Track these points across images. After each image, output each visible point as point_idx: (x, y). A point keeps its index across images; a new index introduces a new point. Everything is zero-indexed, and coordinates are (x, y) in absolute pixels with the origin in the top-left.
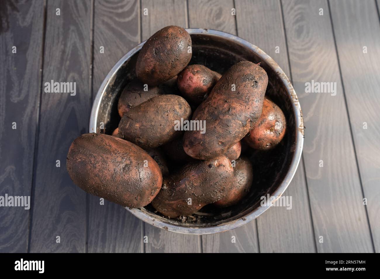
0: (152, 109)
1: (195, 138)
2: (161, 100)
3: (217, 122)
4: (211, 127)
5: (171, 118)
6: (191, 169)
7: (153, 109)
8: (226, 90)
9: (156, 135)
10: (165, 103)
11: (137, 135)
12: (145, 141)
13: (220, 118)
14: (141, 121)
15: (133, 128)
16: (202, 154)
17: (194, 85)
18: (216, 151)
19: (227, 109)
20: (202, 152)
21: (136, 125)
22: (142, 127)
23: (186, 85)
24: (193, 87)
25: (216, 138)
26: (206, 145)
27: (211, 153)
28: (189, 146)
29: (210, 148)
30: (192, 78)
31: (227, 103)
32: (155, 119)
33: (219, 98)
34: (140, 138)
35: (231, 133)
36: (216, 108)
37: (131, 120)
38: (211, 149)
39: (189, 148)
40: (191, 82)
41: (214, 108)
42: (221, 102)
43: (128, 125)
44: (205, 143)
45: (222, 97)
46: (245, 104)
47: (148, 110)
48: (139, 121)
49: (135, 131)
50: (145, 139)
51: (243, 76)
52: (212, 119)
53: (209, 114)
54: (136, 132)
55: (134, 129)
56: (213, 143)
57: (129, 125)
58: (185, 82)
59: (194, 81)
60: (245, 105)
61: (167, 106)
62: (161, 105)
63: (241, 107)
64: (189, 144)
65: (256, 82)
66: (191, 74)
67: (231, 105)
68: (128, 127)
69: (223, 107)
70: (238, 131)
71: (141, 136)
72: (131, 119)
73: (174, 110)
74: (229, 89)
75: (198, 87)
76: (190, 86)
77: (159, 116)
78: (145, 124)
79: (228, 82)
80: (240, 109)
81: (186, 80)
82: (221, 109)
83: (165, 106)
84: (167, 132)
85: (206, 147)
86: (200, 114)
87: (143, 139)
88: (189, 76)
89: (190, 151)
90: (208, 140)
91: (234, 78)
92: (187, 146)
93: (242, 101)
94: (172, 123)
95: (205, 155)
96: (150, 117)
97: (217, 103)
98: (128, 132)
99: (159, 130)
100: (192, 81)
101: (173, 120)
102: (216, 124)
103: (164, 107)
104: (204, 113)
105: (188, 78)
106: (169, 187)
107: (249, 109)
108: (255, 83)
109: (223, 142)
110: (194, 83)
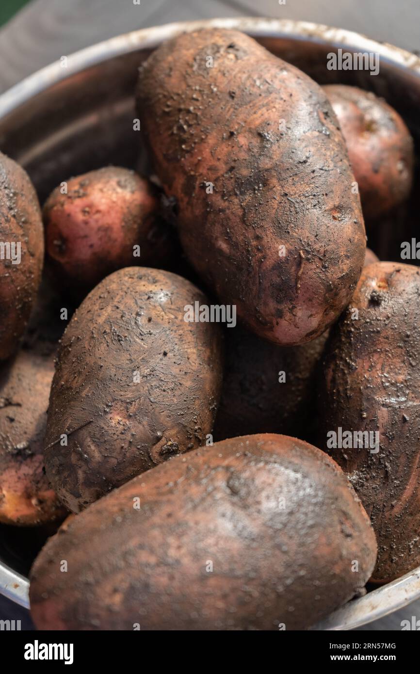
0: (102, 350)
1: (273, 268)
2: (89, 316)
3: (274, 181)
4: (276, 206)
5: (166, 317)
6: (348, 364)
7: (103, 348)
8: (198, 124)
9: (182, 389)
10: (109, 309)
11: (144, 442)
12: (178, 432)
13: (267, 170)
14: (114, 400)
15: (115, 437)
16: (333, 283)
17: (113, 214)
18: (350, 240)
19: (256, 142)
20: (329, 275)
21: (113, 423)
22: (132, 409)
23: (94, 239)
24: (117, 221)
25: (315, 210)
26: (317, 247)
27: (347, 257)
28: (285, 307)
29: (332, 247)
30: (90, 206)
31: (238, 133)
32: (134, 356)
33: (206, 153)
34: (159, 439)
35: (329, 171)
36: (232, 169)
37: (84, 432)
38: (336, 243)
39: (291, 310)
40: (97, 216)
41: (226, 173)
42: (224, 150)
43: (93, 447)
44: (309, 245)
45: (211, 141)
46: (273, 95)
47: (95, 363)
48: (107, 406)
49: (129, 437)
50: (172, 427)
51: (191, 66)
52: (255, 193)
53: (236, 194)
54: (133, 435)
55: (121, 436)
56: (324, 228)
57: (97, 446)
58: (86, 236)
59: (103, 207)
60: (276, 98)
61: (122, 307)
62: (108, 321)
63: (274, 110)
64: (279, 302)
65: (231, 46)
66: (78, 202)
67: (250, 128)
68: (101, 452)
69: (242, 146)
70: (333, 153)
71: (154, 431)
72: (81, 428)
73: (146, 297)
74: (202, 114)
75: (126, 210)
76: (107, 229)
77: (135, 341)
78: (130, 395)
79: (180, 110)
80: (277, 113)
81: (83, 226)
82: (243, 155)
83: (118, 311)
84: (195, 356)
85: (322, 250)
86: (213, 223)
87: (167, 433)
88: (78, 210)
89: (299, 314)
90: (308, 234)
91: (180, 92)
92: (280, 314)
93: (260, 98)
94: (179, 326)
95: (340, 275)
96: (118, 368)
97: (219, 159)
98: (114, 461)
99: (175, 370)
100: (98, 211)
101: (173, 317)
102: (279, 188)
103: (119, 316)
104: (220, 210)
105: (80, 217)
106: (358, 469)
107: (291, 95)
108: (230, 50)
109: (337, 204)
110: (109, 212)
